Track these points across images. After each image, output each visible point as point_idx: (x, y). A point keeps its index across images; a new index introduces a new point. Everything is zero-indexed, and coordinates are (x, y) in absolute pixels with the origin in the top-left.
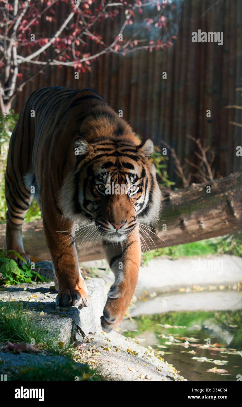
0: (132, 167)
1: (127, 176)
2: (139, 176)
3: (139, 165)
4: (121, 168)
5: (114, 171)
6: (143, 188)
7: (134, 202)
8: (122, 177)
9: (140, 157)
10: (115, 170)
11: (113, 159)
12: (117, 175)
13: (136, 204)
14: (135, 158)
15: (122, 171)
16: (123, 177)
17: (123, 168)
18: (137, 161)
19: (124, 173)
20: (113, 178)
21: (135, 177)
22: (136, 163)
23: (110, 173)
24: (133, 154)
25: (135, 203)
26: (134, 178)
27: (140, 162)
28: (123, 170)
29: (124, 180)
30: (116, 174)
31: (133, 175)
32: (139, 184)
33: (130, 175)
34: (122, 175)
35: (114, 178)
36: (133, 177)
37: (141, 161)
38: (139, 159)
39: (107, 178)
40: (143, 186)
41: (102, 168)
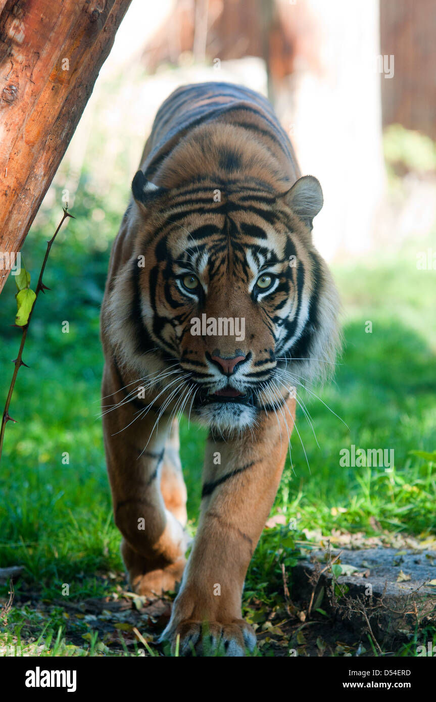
0: (263, 235)
1: (249, 253)
2: (280, 255)
3: (278, 231)
4: (237, 235)
5: (218, 243)
6: (291, 284)
7: (270, 314)
8: (236, 256)
9: (281, 215)
10: (221, 240)
11: (217, 220)
12: (226, 252)
13: (276, 319)
14: (270, 217)
15: (238, 241)
16: (239, 254)
17: (242, 235)
18: (273, 223)
19: (241, 248)
20: (214, 258)
21: (269, 256)
22: (271, 226)
23: (207, 247)
24: (265, 207)
25: (272, 316)
26: (266, 258)
27: (280, 225)
28: (240, 239)
29: (241, 261)
30: (223, 249)
31: (264, 251)
32: (279, 272)
33: (257, 250)
34: (236, 252)
35: (216, 259)
36: (265, 255)
37: (284, 223)
38: (278, 219)
39: (198, 260)
40: (292, 279)
41: (189, 238)
